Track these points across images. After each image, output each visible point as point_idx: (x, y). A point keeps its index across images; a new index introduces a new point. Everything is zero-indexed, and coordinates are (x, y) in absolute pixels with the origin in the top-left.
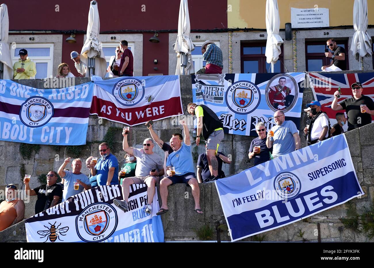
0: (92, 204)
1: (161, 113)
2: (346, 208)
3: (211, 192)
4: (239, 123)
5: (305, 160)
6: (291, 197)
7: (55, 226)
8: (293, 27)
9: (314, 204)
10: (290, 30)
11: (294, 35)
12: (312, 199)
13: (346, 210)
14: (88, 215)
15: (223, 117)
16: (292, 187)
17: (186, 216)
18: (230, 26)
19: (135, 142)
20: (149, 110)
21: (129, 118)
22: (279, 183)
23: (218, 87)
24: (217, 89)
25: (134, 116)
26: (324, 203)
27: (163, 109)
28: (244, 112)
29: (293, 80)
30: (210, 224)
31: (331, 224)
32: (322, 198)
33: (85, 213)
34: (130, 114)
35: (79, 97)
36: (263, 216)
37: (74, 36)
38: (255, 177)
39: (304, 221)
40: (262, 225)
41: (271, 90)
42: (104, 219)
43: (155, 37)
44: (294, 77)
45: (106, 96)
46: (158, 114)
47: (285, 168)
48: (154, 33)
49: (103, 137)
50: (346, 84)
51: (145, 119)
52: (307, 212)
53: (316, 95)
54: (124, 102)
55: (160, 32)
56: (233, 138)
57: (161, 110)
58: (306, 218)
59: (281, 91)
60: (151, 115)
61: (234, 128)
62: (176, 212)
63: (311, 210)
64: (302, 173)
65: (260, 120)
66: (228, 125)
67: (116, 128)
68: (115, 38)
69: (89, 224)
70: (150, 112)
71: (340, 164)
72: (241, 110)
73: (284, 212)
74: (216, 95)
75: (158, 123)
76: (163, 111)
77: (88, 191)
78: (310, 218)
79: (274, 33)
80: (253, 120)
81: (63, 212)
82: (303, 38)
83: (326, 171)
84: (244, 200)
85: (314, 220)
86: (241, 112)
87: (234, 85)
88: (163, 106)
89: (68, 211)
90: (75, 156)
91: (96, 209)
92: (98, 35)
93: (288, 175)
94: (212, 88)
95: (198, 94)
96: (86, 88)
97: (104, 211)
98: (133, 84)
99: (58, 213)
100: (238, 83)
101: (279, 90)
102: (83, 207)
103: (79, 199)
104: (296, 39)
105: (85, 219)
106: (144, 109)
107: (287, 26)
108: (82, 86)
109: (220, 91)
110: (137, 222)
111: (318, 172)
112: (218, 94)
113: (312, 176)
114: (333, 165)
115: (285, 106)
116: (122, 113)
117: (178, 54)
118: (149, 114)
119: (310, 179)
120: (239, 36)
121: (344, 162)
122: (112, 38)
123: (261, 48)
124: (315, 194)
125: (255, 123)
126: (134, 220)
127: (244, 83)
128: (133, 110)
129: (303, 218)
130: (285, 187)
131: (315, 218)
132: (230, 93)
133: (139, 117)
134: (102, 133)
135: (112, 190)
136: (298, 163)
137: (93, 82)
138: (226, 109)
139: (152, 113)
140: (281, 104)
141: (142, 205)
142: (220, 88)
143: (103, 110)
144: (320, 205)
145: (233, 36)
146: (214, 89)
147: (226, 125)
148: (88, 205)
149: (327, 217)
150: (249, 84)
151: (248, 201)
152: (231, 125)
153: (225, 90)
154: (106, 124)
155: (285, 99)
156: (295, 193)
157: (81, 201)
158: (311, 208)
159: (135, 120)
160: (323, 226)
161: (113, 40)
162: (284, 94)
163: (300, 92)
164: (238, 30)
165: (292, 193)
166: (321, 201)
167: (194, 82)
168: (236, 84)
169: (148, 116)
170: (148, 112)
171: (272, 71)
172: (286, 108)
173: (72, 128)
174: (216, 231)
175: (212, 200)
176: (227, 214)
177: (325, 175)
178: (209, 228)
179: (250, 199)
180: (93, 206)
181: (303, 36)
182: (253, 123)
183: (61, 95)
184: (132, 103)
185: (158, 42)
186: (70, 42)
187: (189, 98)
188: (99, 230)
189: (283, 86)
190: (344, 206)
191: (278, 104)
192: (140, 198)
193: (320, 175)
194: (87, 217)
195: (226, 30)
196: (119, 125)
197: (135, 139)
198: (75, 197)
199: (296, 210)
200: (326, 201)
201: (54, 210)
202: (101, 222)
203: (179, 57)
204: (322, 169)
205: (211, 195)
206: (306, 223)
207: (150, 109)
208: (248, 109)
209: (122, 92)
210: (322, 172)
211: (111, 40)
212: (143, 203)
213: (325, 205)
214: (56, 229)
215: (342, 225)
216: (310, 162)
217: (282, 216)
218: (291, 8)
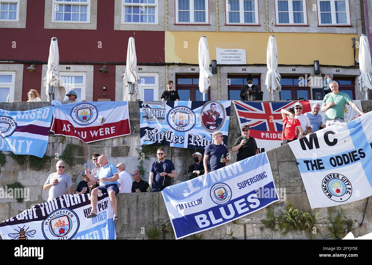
0: (56, 210)
2: (266, 212)
3: (159, 200)
4: (178, 138)
5: (235, 172)
7: (24, 230)
8: (218, 63)
9: (242, 208)
10: (215, 66)
11: (218, 70)
12: (240, 204)
13: (266, 213)
14: (52, 219)
15: (165, 133)
16: (224, 195)
17: (138, 220)
18: (167, 61)
19: (89, 157)
20: (102, 130)
21: (84, 136)
22: (214, 192)
23: (160, 110)
24: (160, 111)
25: (89, 134)
26: (250, 208)
27: (114, 130)
28: (182, 130)
29: (222, 106)
30: (158, 227)
31: (254, 225)
32: (248, 204)
33: (50, 218)
34: (85, 132)
35: (40, 117)
36: (201, 219)
37: (34, 66)
38: (194, 185)
39: (233, 223)
40: (201, 226)
41: (204, 114)
42: (67, 222)
43: (104, 68)
44: (222, 104)
45: (62, 116)
46: (109, 133)
47: (219, 179)
48: (103, 64)
50: (263, 111)
51: (99, 137)
52: (237, 215)
53: (240, 118)
54: (80, 123)
55: (109, 64)
56: (172, 155)
57: (112, 130)
58: (235, 220)
59: (212, 115)
60: (103, 135)
61: (174, 141)
62: (129, 217)
64: (233, 183)
65: (196, 137)
66: (170, 139)
67: (73, 145)
68: (69, 68)
70: (103, 132)
71: (262, 176)
72: (180, 129)
73: (218, 215)
74: (159, 116)
75: (109, 141)
76: (113, 131)
78: (238, 220)
79: (205, 69)
80: (190, 136)
81: (31, 218)
82: (226, 72)
83: (251, 182)
84: (186, 206)
85: (242, 222)
86: (180, 130)
87: (174, 109)
88: (114, 127)
89: (36, 217)
91: (60, 214)
92: (58, 66)
93: (222, 185)
94: (156, 110)
95: (144, 117)
96: (47, 110)
97: (67, 215)
98: (88, 108)
99: (27, 218)
100: (178, 108)
101: (211, 114)
102: (48, 213)
103: (45, 206)
104: (220, 73)
105: (50, 223)
106: (97, 128)
107: (213, 62)
108: (44, 109)
109: (162, 113)
110: (96, 224)
111: (245, 182)
112: (160, 115)
113: (240, 185)
114: (257, 176)
115: (215, 127)
116: (78, 132)
117: (127, 84)
118: (102, 133)
119: (239, 188)
120: (174, 69)
121: (265, 174)
122: (67, 68)
123: (192, 79)
124: (243, 200)
125: (192, 139)
126: (93, 224)
127: (182, 108)
128: (88, 129)
129: (233, 220)
130: (220, 195)
131: (242, 221)
132: (171, 115)
133: (92, 136)
134: (61, 149)
135: (73, 198)
136: (230, 175)
137: (53, 106)
138: (167, 127)
139: (104, 133)
140: (213, 125)
141: (100, 211)
142: (162, 110)
144: (247, 209)
145: (170, 69)
146: (157, 111)
147: (168, 138)
148: (53, 211)
149: (251, 219)
150: (187, 109)
151: (189, 207)
152: (172, 139)
153: (167, 113)
155: (216, 121)
156: (227, 200)
157: (47, 207)
158: (240, 212)
160: (248, 226)
161: (68, 70)
162: (214, 117)
163: (227, 115)
164: (173, 64)
165: (224, 200)
166: (248, 206)
167: (141, 107)
168: (176, 109)
169: (101, 135)
170: (101, 132)
171: (204, 100)
172: (216, 128)
174: (162, 232)
175: (159, 207)
176: (172, 217)
177: (251, 184)
178: (156, 229)
179: (191, 205)
180: (57, 212)
181: (226, 70)
182: (190, 139)
183: (25, 116)
184: (87, 123)
185: (107, 72)
186: (30, 70)
187: (136, 120)
188: (64, 233)
189: (214, 111)
190: (265, 210)
191: (210, 125)
193: (247, 185)
194: (52, 221)
195: (164, 64)
196: (76, 142)
197: (89, 154)
198: (41, 205)
199: (228, 213)
200: (252, 206)
201: (24, 216)
202: (64, 225)
203: (127, 86)
204: (248, 180)
205: (158, 202)
206: (235, 224)
207: (103, 129)
208: (186, 128)
209: (79, 115)
210: (248, 183)
211: (66, 70)
212: (101, 209)
213: (251, 210)
214: (25, 232)
215: (263, 225)
216: (239, 174)
217: (216, 219)
218: (217, 48)
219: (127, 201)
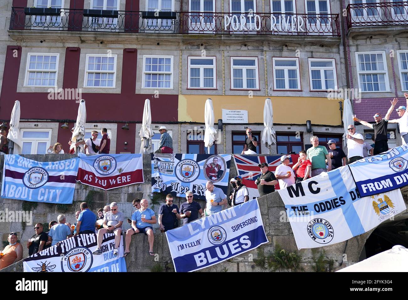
0: (74, 248)
1: (128, 181)
2: (257, 252)
3: (163, 240)
4: (184, 189)
5: (230, 217)
6: (220, 243)
8: (223, 122)
9: (235, 249)
10: (221, 124)
11: (224, 128)
12: (234, 245)
13: (257, 253)
14: (70, 256)
15: (173, 185)
16: (220, 236)
17: (144, 257)
18: (180, 120)
19: (108, 202)
20: (119, 179)
21: (104, 184)
22: (211, 234)
23: (170, 163)
24: (169, 164)
25: (108, 182)
26: (242, 248)
27: (130, 178)
28: (188, 181)
29: (223, 160)
30: (161, 263)
31: (246, 263)
32: (241, 244)
33: (69, 254)
34: (106, 181)
35: (68, 168)
36: (200, 257)
37: (67, 124)
38: (194, 229)
39: (228, 261)
40: (199, 264)
41: (208, 166)
42: (83, 259)
43: (125, 126)
44: (224, 158)
45: (89, 168)
46: (126, 181)
47: (215, 222)
48: (125, 123)
49: (85, 198)
51: (117, 185)
52: (230, 254)
53: (239, 170)
54: (101, 172)
55: (130, 123)
56: (180, 201)
57: (128, 179)
58: (230, 259)
59: (215, 167)
60: (121, 182)
61: (180, 192)
62: (136, 255)
63: (233, 253)
64: (228, 226)
65: (199, 187)
66: (176, 190)
67: (95, 191)
68: (97, 126)
69: (71, 263)
70: (120, 180)
71: (254, 220)
72: (186, 180)
73: (214, 255)
74: (168, 168)
75: (126, 188)
76: (129, 180)
77: (72, 238)
78: (232, 259)
79: (210, 126)
80: (194, 187)
81: (52, 254)
82: (230, 130)
83: (244, 225)
84: (186, 246)
85: (235, 261)
86: (186, 181)
87: (182, 162)
88: (130, 176)
89: (56, 253)
90: (63, 211)
91: (77, 252)
92: (84, 124)
93: (218, 228)
94: (166, 163)
95: (155, 168)
96: (74, 161)
97: (83, 253)
98: (108, 159)
99: (48, 254)
100: (185, 161)
101: (213, 167)
102: (67, 250)
103: (65, 244)
104: (225, 131)
105: (69, 259)
106: (115, 177)
107: (219, 121)
108: (71, 160)
109: (171, 165)
110: (107, 261)
111: (238, 226)
112: (170, 168)
113: (234, 228)
114: (249, 220)
115: (217, 178)
116: (99, 180)
117: (142, 139)
118: (120, 181)
119: (233, 231)
120: (186, 127)
121: (256, 219)
122: (95, 126)
124: (236, 241)
125: (196, 189)
126: (105, 261)
127: (188, 160)
128: (108, 179)
129: (227, 259)
130: (216, 237)
131: (235, 259)
132: (178, 168)
133: (112, 184)
134: (84, 195)
135: (89, 238)
136: (225, 219)
137: (79, 157)
138: (175, 179)
139: (121, 181)
140: (215, 176)
142: (171, 163)
143: (86, 178)
144: (240, 249)
145: (182, 127)
146: (167, 164)
147: (175, 189)
148: (71, 249)
149: (244, 258)
150: (192, 161)
151: (189, 247)
152: (178, 190)
153: (175, 165)
154: (87, 188)
155: (217, 173)
156: (222, 241)
157: (66, 245)
158: (233, 251)
159: (109, 186)
160: (241, 264)
161: (96, 127)
162: (216, 169)
163: (227, 168)
164: (185, 123)
165: (220, 241)
166: (240, 246)
167: (153, 159)
168: (183, 161)
169: (119, 182)
170: (118, 180)
171: (209, 153)
172: (217, 179)
173: (61, 190)
174: (165, 268)
175: (163, 246)
176: (174, 256)
177: (243, 227)
178: (160, 266)
179: (190, 245)
180: (75, 250)
181: (230, 128)
182: (194, 189)
183: (55, 166)
184: (107, 173)
185: (128, 129)
186: (64, 128)
187: (149, 170)
188: (79, 267)
189: (216, 164)
190: (256, 250)
191: (212, 176)
192: (110, 244)
193: (240, 227)
194: (70, 258)
195: (177, 123)
196: (97, 189)
197: (108, 200)
198: (61, 242)
199: (223, 253)
200: (244, 247)
201: (46, 252)
202: (80, 261)
203: (143, 141)
204: (241, 223)
205: (162, 242)
206: (230, 263)
207: (120, 177)
208: (191, 179)
209: (100, 165)
210: (241, 226)
211: (94, 128)
212: (112, 248)
213: (243, 250)
214: (46, 266)
215: (254, 264)
216: (233, 218)
217: (212, 258)
218: (223, 109)
219: (135, 240)
